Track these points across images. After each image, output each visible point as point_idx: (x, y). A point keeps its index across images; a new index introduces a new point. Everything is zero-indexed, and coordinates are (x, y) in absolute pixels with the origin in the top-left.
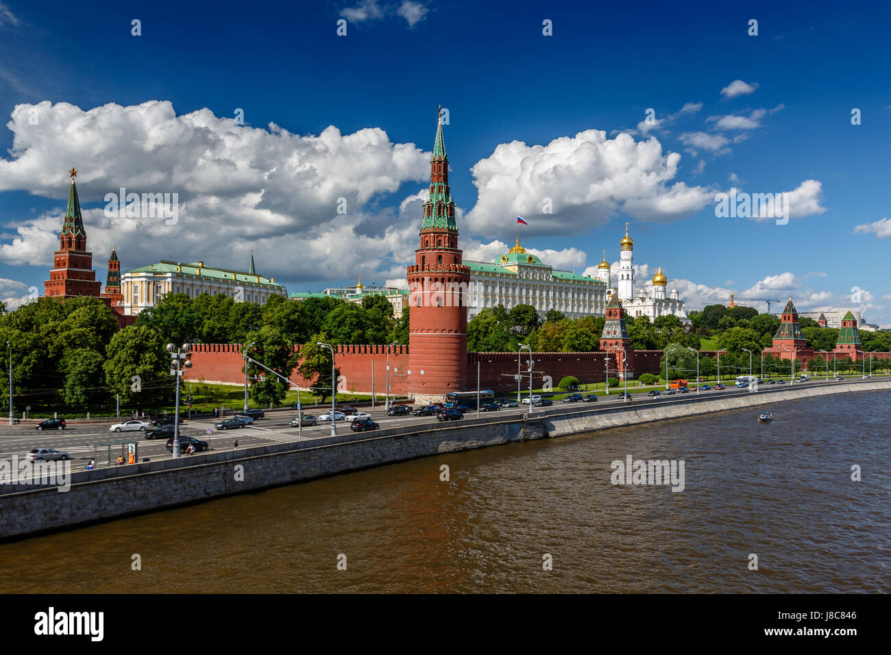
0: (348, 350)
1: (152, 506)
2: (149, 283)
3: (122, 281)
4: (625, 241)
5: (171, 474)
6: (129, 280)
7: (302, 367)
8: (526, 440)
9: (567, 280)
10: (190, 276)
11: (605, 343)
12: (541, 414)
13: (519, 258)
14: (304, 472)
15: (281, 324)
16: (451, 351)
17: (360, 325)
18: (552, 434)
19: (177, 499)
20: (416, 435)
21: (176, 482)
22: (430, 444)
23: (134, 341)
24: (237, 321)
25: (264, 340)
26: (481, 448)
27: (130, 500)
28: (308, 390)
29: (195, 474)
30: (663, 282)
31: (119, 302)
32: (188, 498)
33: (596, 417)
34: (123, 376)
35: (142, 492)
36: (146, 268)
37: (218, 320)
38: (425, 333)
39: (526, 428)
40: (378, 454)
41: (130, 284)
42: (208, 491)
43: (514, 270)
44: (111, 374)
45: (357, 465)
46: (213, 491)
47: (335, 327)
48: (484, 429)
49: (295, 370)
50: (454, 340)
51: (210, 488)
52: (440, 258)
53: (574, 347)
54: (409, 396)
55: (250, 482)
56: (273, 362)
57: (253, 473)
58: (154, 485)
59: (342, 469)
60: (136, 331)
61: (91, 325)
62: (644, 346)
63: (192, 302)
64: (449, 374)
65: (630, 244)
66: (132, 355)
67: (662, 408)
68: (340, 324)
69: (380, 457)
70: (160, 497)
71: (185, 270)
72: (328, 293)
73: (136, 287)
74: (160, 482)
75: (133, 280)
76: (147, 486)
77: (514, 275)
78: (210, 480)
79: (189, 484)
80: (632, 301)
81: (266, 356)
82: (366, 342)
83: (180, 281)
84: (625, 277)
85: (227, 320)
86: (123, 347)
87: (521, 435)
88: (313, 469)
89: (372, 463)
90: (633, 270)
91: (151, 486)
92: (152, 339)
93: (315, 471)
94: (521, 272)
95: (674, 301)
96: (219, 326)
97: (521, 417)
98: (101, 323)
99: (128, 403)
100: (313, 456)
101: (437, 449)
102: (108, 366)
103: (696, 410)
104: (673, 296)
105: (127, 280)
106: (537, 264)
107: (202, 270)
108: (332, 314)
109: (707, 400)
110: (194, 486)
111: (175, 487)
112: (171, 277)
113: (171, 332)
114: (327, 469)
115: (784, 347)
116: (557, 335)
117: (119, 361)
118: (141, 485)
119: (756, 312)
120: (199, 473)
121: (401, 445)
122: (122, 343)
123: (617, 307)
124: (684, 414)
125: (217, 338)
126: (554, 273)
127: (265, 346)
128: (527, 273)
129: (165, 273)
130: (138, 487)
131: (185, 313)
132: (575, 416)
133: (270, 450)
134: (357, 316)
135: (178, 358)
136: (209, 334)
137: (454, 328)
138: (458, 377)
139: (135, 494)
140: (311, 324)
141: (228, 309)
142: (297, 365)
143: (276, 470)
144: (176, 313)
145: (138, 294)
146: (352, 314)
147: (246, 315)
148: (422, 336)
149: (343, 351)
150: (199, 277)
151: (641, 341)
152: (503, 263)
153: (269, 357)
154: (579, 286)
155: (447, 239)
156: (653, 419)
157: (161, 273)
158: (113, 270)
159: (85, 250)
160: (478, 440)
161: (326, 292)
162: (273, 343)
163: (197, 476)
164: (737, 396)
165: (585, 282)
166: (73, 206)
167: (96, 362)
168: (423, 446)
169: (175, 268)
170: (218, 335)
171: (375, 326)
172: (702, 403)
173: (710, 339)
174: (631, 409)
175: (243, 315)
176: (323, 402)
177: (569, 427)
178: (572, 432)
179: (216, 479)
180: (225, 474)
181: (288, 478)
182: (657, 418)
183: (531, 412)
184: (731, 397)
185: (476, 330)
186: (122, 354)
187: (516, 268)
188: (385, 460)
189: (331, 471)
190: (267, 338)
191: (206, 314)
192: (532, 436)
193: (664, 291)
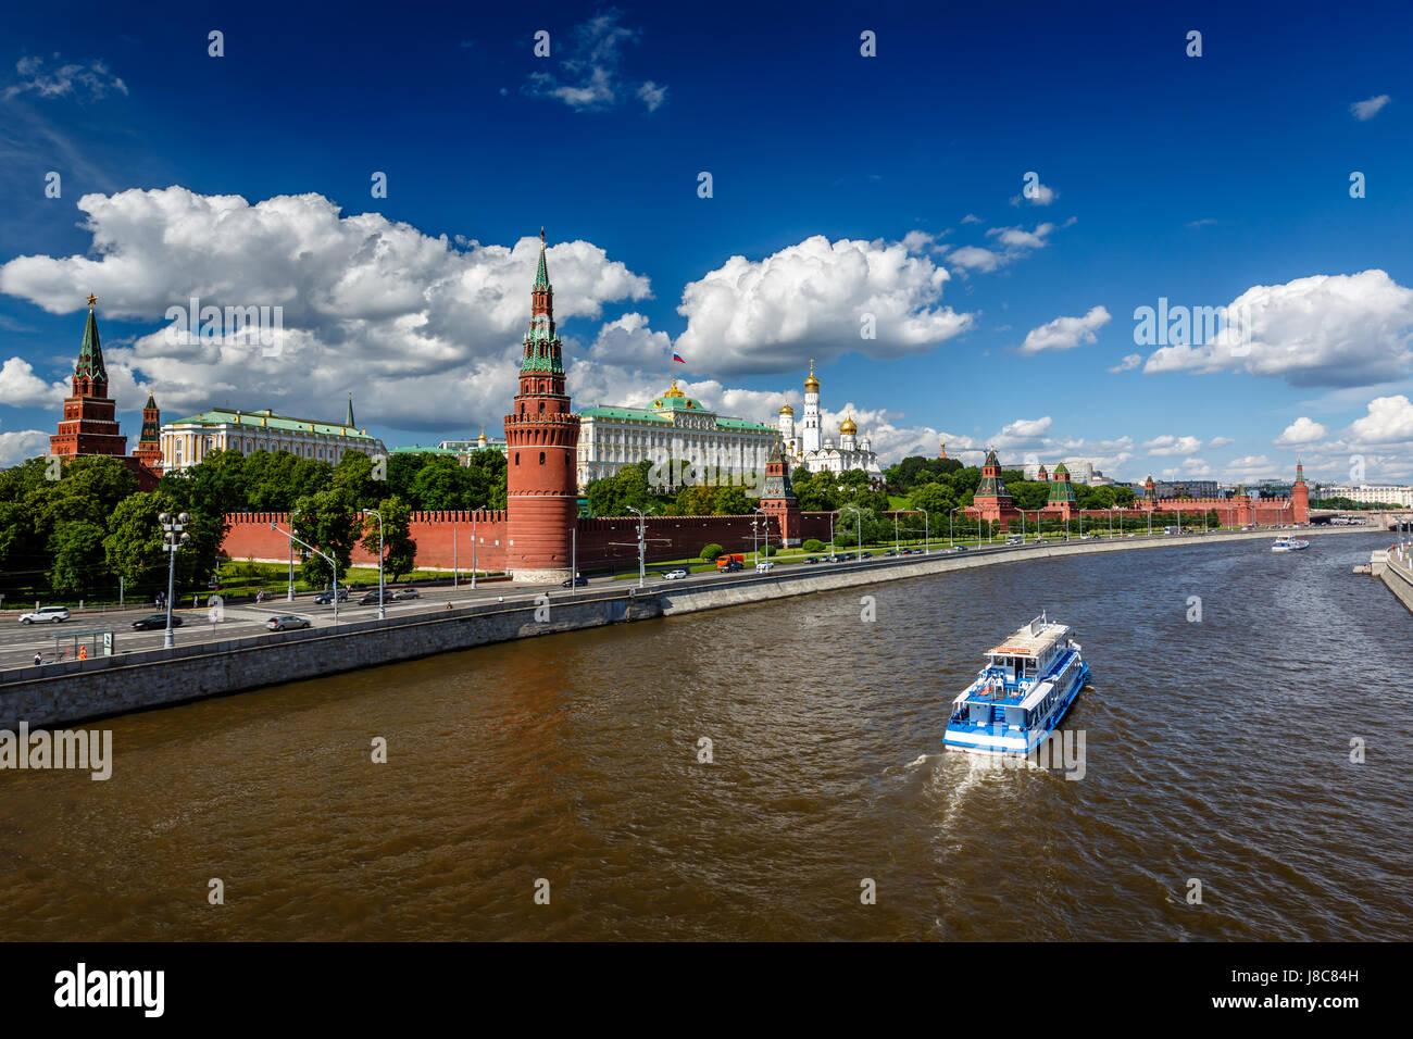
0: (422, 518)
1: (127, 707)
2: (196, 437)
3: (162, 435)
4: (810, 381)
5: (154, 668)
6: (171, 433)
7: (367, 539)
8: (633, 620)
9: (735, 429)
10: (251, 428)
11: (766, 503)
12: (653, 589)
13: (675, 403)
14: (335, 662)
15: (355, 487)
16: (556, 517)
17: (454, 487)
18: (667, 612)
19: (162, 697)
20: (489, 616)
21: (161, 677)
22: (508, 627)
23: (143, 511)
24: (300, 484)
25: (319, 508)
26: (574, 630)
27: (98, 700)
28: (376, 567)
29: (187, 668)
30: (852, 430)
31: (156, 461)
32: (177, 697)
33: (727, 591)
34: (128, 554)
35: (114, 690)
36: (193, 419)
37: (277, 483)
38: (524, 496)
39: (632, 606)
40: (437, 640)
41: (171, 438)
42: (205, 687)
43: (669, 417)
44: (113, 553)
45: (408, 654)
46: (210, 687)
47: (424, 490)
48: (579, 608)
49: (358, 543)
50: (562, 504)
51: (206, 684)
52: (542, 406)
53: (728, 510)
54: (506, 572)
55: (262, 676)
56: (329, 534)
57: (266, 665)
58: (131, 681)
59: (388, 658)
60: (147, 499)
61: (92, 491)
62: (820, 506)
63: (245, 460)
64: (555, 544)
65: (815, 385)
66: (140, 528)
67: (812, 579)
68: (432, 485)
69: (439, 643)
70: (140, 695)
71: (246, 420)
72: (445, 447)
73: (179, 443)
74: (139, 677)
75: (176, 433)
76: (122, 684)
77: (670, 424)
78: (207, 674)
79: (179, 679)
80: (816, 453)
81: (320, 526)
82: (463, 507)
83: (238, 434)
84: (811, 425)
85: (288, 482)
86: (129, 519)
87: (627, 613)
88: (348, 659)
89: (427, 651)
90: (820, 417)
91: (127, 683)
92: (167, 508)
93: (350, 662)
94: (677, 420)
95: (865, 454)
96: (278, 490)
97: (627, 592)
98: (108, 488)
99: (135, 588)
100: (348, 644)
101: (517, 632)
102: (109, 543)
103: (856, 580)
104: (863, 448)
105: (167, 433)
106: (698, 410)
107: (268, 420)
108: (420, 474)
109: (870, 568)
110: (185, 682)
111: (160, 683)
112: (226, 430)
113: (204, 499)
114: (367, 658)
115: (986, 507)
116: (710, 496)
117: (123, 536)
118: (114, 681)
119: (960, 465)
120: (193, 667)
121: (468, 628)
122: (128, 513)
123: (779, 461)
124: (839, 585)
125: (276, 505)
126: (718, 421)
127: (318, 515)
128: (685, 421)
129: (218, 424)
130: (109, 684)
131: (225, 475)
132: (699, 591)
133: (289, 637)
134: (451, 476)
135: (172, 530)
136: (265, 501)
137: (560, 489)
138: (564, 548)
139: (105, 693)
140: (396, 486)
141: (290, 468)
142: (360, 536)
143: (298, 661)
144: (212, 475)
145: (182, 452)
146: (445, 474)
147: (313, 477)
148: (521, 500)
149: (429, 518)
150: (264, 430)
151: (816, 501)
152: (656, 409)
153: (324, 527)
154: (749, 436)
155: (550, 384)
156: (799, 592)
157: (212, 424)
158: (150, 421)
159: (105, 395)
160: (570, 621)
161: (442, 446)
162: (329, 510)
163: (190, 670)
164: (908, 564)
165: (756, 431)
166: (90, 341)
167: (95, 537)
168: (498, 629)
169: (232, 418)
170: (277, 502)
171: (473, 488)
172: (864, 572)
173: (905, 498)
174: (772, 581)
175: (308, 476)
176: (395, 581)
177: (691, 604)
178: (693, 609)
179: (215, 673)
180: (228, 667)
181: (314, 670)
182: (804, 591)
183: (641, 586)
184: (900, 565)
185: (611, 490)
186: (127, 528)
187: (672, 415)
188: (446, 647)
189: (372, 661)
190: (321, 504)
191: (262, 475)
192: (642, 615)
193: (855, 441)
